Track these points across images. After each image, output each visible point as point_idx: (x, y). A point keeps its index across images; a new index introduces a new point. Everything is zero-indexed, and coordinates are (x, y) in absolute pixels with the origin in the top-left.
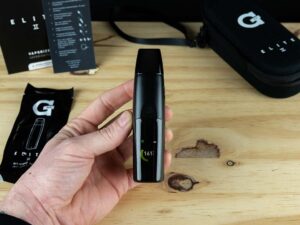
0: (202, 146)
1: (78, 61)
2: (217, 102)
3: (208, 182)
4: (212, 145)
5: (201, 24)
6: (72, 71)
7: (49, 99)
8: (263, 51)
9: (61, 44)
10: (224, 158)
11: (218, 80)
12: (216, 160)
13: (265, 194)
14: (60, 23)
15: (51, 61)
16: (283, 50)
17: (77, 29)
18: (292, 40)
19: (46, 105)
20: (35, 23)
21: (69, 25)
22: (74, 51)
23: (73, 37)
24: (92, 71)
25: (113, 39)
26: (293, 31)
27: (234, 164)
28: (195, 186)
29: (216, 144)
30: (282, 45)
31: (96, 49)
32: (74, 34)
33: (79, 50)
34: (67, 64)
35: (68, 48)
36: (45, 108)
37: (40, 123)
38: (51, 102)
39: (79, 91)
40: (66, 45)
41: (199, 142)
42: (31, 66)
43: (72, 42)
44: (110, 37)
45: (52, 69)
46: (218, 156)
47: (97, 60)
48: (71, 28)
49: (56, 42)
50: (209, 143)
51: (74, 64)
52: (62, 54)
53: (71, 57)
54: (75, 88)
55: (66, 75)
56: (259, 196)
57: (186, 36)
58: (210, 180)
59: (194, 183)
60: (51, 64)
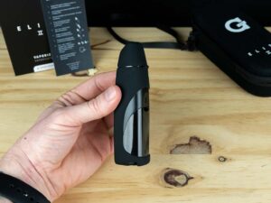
0: (194, 142)
1: (78, 63)
3: (202, 178)
4: (204, 141)
5: (190, 29)
6: (74, 73)
8: (250, 54)
9: (61, 49)
10: (216, 154)
12: (208, 156)
13: (256, 189)
14: (60, 30)
15: (52, 64)
16: (268, 52)
17: (75, 34)
21: (68, 30)
22: (73, 54)
23: (72, 42)
24: (92, 72)
27: (225, 160)
28: (190, 182)
29: (208, 140)
31: (93, 52)
32: (72, 38)
33: (78, 53)
34: (68, 67)
40: (66, 49)
41: (191, 138)
42: (36, 68)
43: (71, 46)
44: (108, 41)
46: (211, 152)
48: (69, 33)
49: (57, 48)
50: (201, 139)
51: (73, 66)
52: (62, 58)
53: (71, 60)
58: (203, 175)
59: (189, 179)
60: (53, 67)
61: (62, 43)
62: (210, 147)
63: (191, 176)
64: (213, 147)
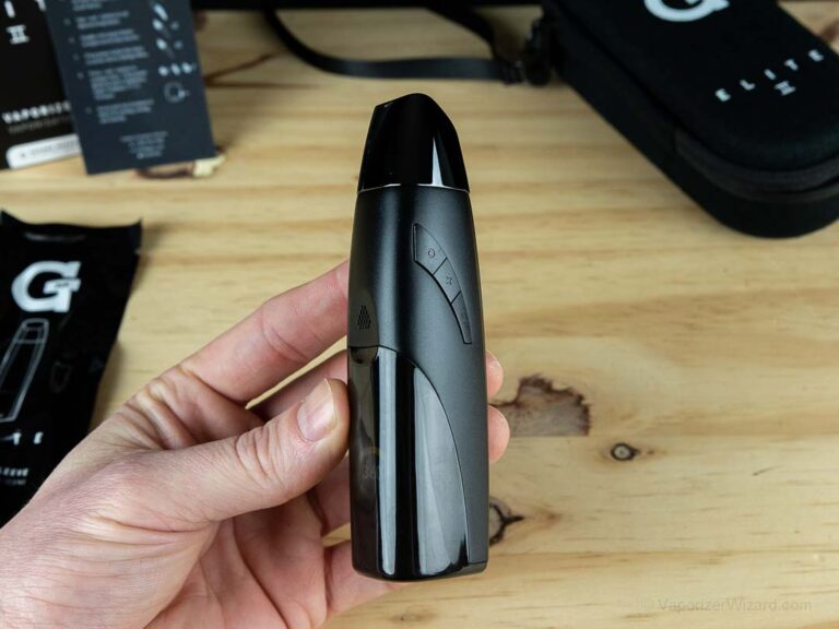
0: (534, 397)
1: (160, 136)
2: (585, 253)
3: (552, 518)
4: (567, 393)
5: (534, 13)
6: (144, 168)
7: (65, 259)
8: (722, 95)
9: (101, 86)
10: (605, 432)
11: (589, 185)
12: (578, 441)
13: (729, 553)
14: (93, 22)
15: (73, 139)
16: (785, 88)
17: (148, 37)
18: (815, 55)
19: (55, 276)
20: (14, 22)
21: (124, 24)
22: (143, 106)
23: (139, 63)
24: (203, 167)
25: (270, 65)
26: (816, 27)
27: (633, 453)
28: (512, 531)
29: (579, 389)
30: (784, 73)
31: (213, 96)
32: (140, 53)
33: (160, 102)
34: (125, 146)
35: (125, 97)
36: (50, 287)
37: (32, 335)
38: (71, 269)
39: (160, 230)
40: (118, 88)
41: (525, 383)
42: (17, 155)
43: (136, 78)
44: (264, 58)
45: (79, 162)
46: (585, 429)
47: (218, 132)
48: (128, 35)
49: (87, 82)
50: (557, 386)
51: (147, 145)
52: (107, 115)
53: (136, 124)
54: (146, 222)
55: (124, 180)
56: (715, 558)
57: (494, 51)
58: (557, 508)
59: (507, 520)
60: (77, 150)
61: (102, 67)
62: (586, 410)
63: (516, 510)
64: (593, 412)
